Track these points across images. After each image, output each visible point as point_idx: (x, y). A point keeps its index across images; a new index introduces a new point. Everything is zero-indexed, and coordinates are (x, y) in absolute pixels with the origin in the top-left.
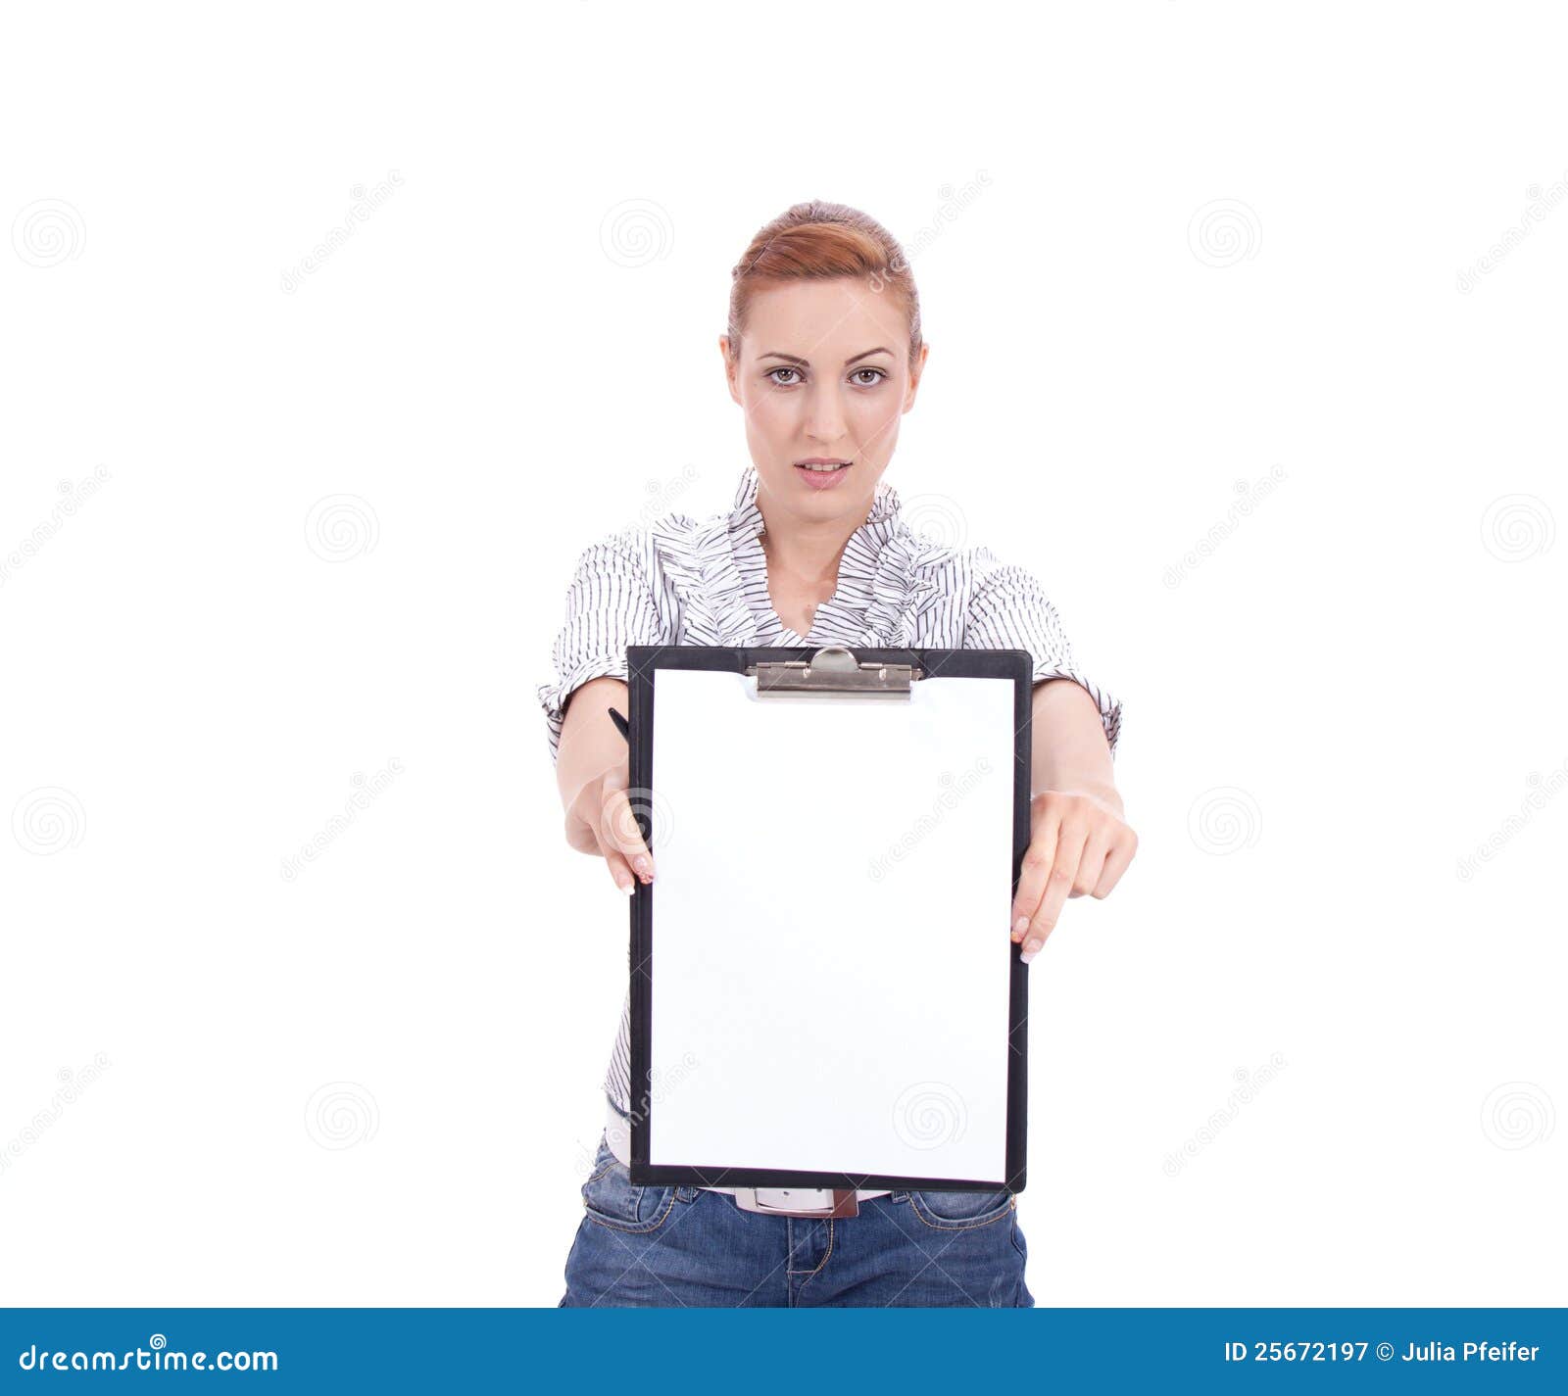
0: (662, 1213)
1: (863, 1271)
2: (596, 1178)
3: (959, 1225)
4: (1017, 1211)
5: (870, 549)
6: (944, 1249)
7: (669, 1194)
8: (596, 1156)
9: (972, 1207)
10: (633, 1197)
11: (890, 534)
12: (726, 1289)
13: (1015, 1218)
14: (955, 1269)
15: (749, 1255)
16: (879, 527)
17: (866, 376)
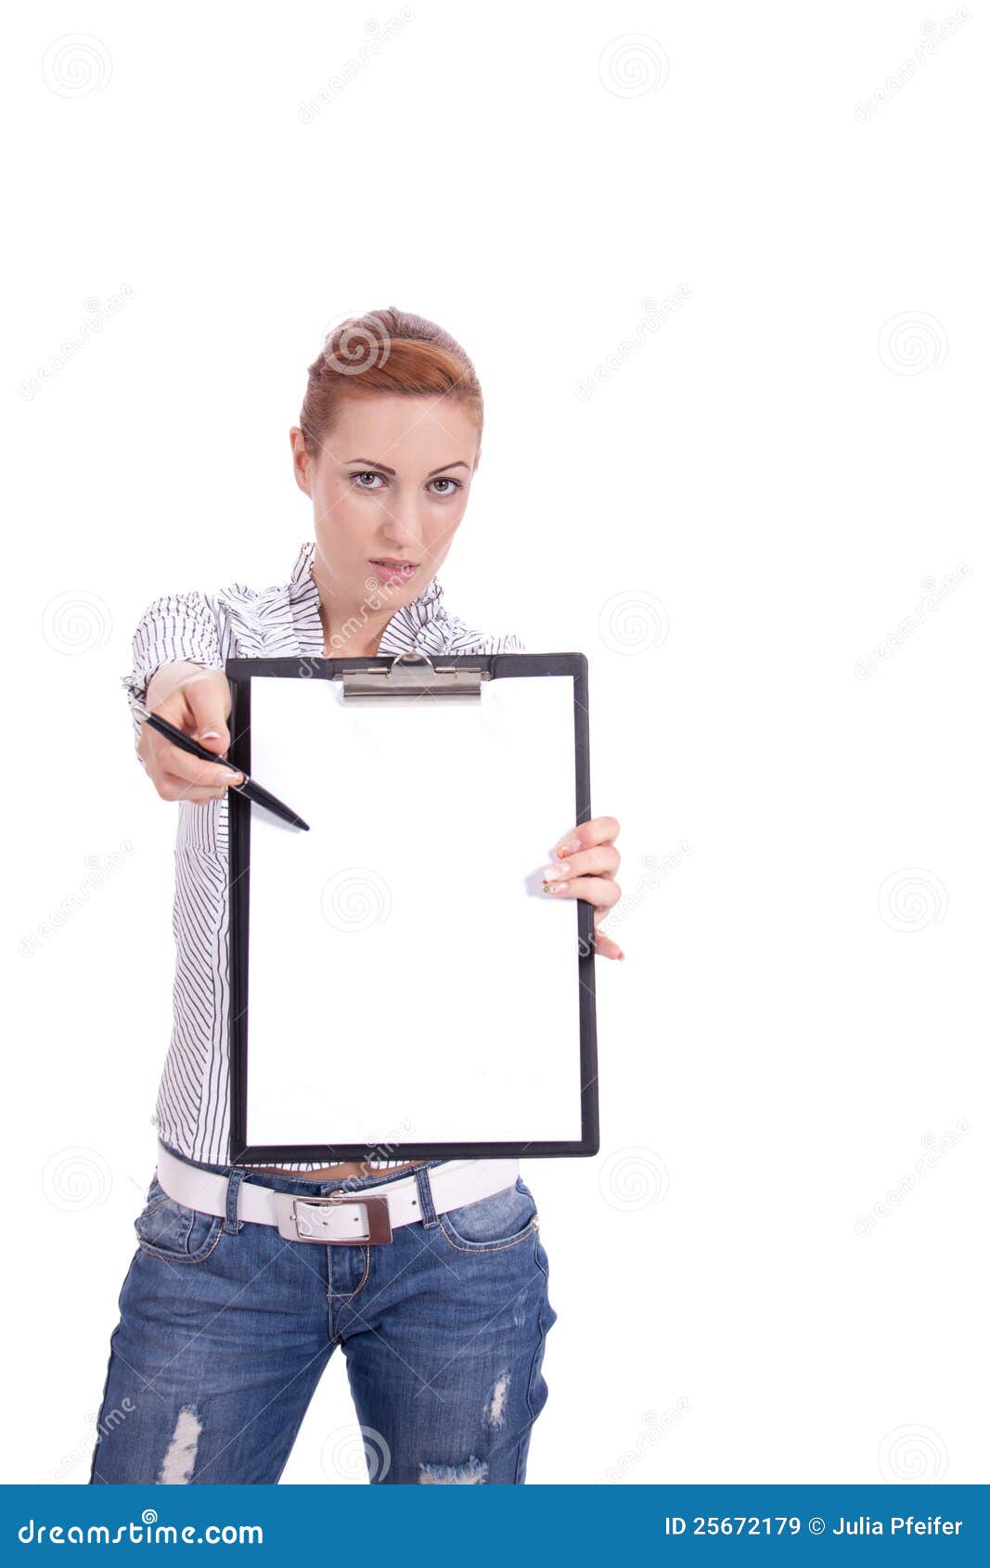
0: (210, 1245)
1: (398, 1293)
2: (148, 1214)
3: (486, 1247)
4: (539, 1232)
5: (410, 629)
6: (472, 1271)
7: (216, 1227)
8: (147, 1193)
9: (498, 1230)
10: (183, 1231)
11: (430, 616)
12: (271, 1312)
13: (538, 1238)
14: (483, 1288)
15: (292, 1281)
16: (422, 610)
17: (440, 485)
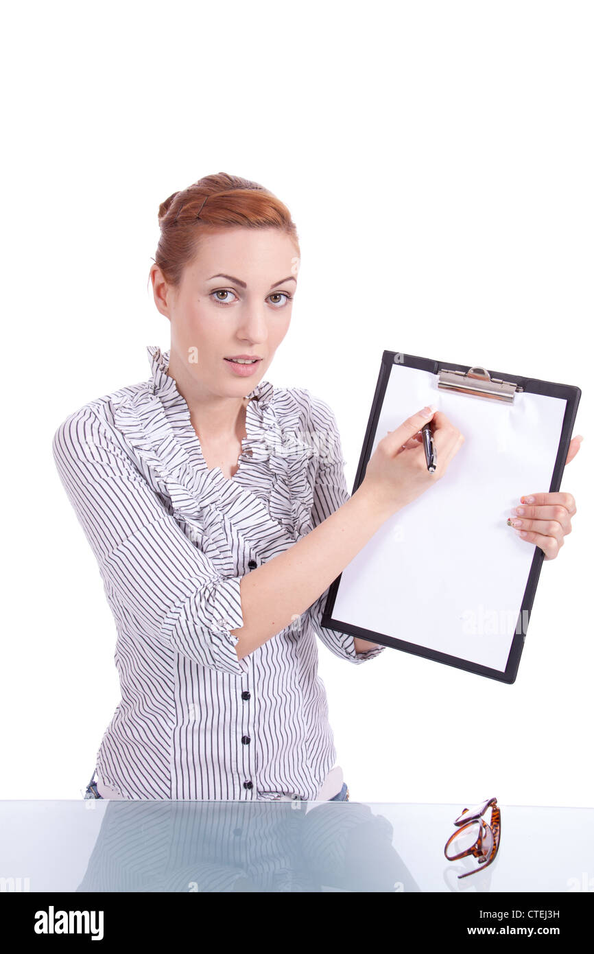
17: (276, 298)
